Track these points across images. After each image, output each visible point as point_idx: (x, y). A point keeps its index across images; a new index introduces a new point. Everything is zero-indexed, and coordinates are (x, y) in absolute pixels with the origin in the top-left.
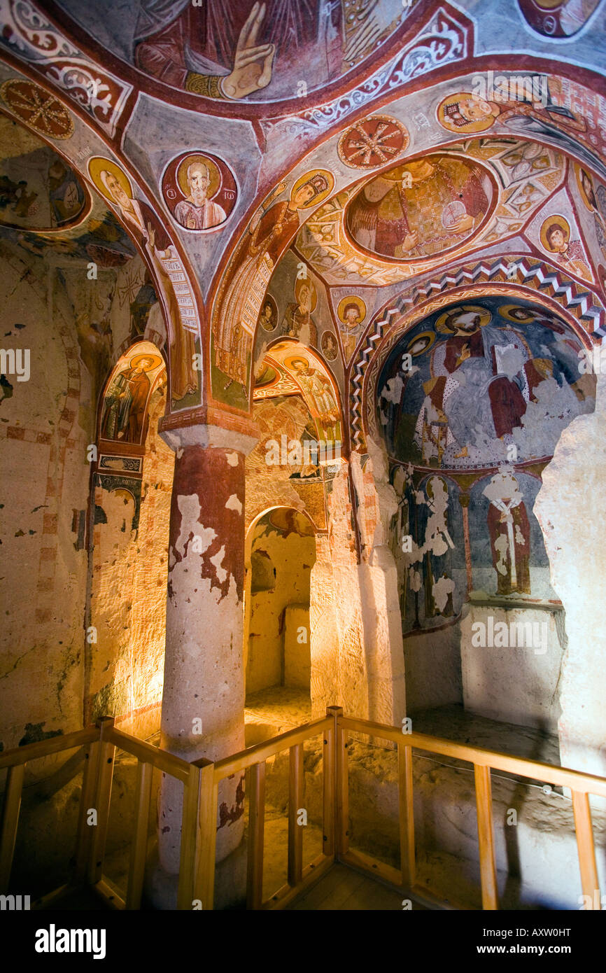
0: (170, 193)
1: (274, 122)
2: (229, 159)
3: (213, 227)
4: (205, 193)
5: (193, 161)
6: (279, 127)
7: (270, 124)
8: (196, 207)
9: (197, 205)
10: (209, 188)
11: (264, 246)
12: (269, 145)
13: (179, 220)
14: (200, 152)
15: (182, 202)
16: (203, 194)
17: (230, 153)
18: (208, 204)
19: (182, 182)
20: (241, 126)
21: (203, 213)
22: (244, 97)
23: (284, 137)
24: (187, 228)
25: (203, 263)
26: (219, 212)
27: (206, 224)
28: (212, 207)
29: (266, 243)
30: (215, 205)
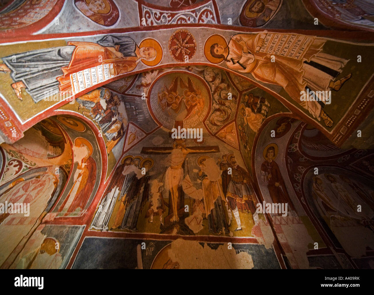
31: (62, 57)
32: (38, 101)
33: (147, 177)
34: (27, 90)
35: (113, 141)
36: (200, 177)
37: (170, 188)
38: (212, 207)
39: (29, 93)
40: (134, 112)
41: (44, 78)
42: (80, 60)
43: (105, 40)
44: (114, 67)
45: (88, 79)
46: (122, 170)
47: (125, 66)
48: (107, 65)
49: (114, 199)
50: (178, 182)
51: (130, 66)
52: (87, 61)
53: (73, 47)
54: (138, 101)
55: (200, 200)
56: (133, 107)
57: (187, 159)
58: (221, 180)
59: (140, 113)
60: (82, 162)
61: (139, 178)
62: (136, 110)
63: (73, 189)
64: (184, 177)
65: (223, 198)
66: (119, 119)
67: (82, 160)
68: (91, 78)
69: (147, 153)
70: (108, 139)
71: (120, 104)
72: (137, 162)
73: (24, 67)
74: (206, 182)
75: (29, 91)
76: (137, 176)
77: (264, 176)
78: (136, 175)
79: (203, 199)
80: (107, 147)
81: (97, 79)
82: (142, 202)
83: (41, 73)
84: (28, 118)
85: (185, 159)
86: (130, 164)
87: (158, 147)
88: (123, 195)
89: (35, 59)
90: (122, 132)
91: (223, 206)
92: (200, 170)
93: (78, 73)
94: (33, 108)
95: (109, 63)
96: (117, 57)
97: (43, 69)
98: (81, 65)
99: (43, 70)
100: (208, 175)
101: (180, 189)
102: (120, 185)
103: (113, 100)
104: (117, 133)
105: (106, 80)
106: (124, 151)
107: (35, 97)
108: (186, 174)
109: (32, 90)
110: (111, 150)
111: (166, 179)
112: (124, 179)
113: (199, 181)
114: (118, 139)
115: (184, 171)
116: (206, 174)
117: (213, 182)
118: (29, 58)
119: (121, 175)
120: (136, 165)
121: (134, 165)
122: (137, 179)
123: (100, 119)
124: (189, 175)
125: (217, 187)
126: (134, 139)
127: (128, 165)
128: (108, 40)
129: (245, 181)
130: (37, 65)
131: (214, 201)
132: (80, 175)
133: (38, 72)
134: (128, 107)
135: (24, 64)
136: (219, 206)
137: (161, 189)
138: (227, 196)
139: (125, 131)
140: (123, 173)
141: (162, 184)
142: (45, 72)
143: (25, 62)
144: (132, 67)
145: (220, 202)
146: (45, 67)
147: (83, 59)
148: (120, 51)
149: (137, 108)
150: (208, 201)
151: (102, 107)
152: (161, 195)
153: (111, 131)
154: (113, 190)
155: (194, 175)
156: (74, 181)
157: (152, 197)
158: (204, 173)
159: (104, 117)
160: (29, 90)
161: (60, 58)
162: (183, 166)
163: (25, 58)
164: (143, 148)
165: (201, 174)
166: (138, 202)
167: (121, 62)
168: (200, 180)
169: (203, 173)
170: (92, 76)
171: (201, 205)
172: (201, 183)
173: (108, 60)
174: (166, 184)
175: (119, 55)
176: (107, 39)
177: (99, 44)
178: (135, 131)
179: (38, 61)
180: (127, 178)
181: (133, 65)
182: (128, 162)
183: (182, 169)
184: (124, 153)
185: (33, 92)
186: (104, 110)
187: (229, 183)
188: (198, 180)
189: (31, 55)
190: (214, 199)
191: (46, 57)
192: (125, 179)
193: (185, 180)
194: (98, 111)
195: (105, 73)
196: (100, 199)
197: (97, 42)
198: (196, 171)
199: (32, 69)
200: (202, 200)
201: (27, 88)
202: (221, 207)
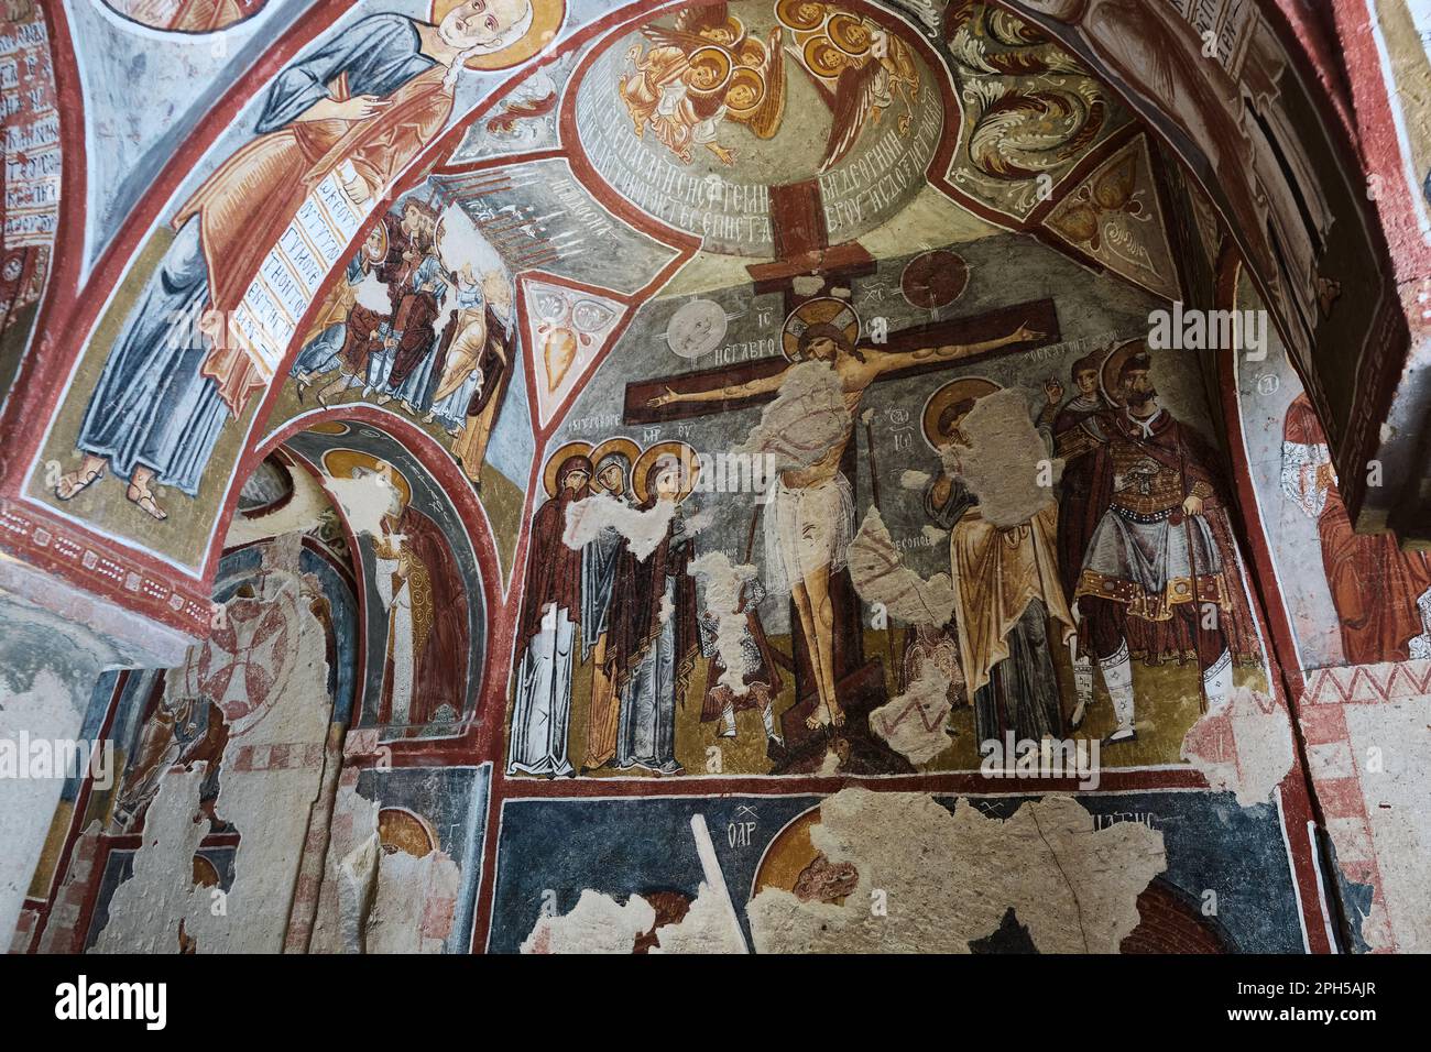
31: (181, 290)
32: (196, 485)
33: (680, 544)
34: (160, 478)
35: (475, 419)
36: (940, 511)
37: (793, 586)
38: (998, 653)
39: (166, 483)
40: (526, 228)
41: (175, 403)
42: (233, 244)
43: (278, 99)
44: (357, 168)
45: (286, 287)
46: (560, 526)
47: (404, 133)
48: (331, 182)
49: (561, 661)
50: (826, 554)
51: (424, 115)
52: (255, 228)
53: (193, 222)
54: (521, 180)
55: (939, 624)
56: (512, 208)
57: (867, 416)
58: (1054, 512)
59: (556, 225)
60: (386, 532)
61: (641, 558)
62: (529, 218)
63: (393, 636)
64: (856, 524)
65: (1057, 609)
66: (464, 302)
67: (383, 523)
68: (296, 274)
69: (654, 417)
70: (453, 425)
71: (441, 231)
72: (615, 477)
73: (120, 419)
74: (974, 534)
75: (165, 478)
76: (630, 548)
77: (1302, 468)
78: (627, 541)
79: (953, 621)
80: (460, 462)
81: (317, 265)
82: (677, 661)
83: (161, 397)
84: (201, 552)
85: (858, 414)
86: (585, 492)
87: (705, 366)
88: (593, 638)
89: (129, 367)
90: (500, 350)
91: (1050, 648)
92: (942, 473)
93: (245, 297)
94: (197, 519)
95: (333, 166)
96: (354, 122)
97: (158, 379)
98: (244, 261)
99: (160, 385)
100: (981, 496)
101: (840, 586)
102: (569, 597)
103: (407, 242)
104: (478, 373)
105: (349, 240)
106: (543, 426)
107: (185, 481)
108: (868, 506)
109: (168, 469)
110: (483, 462)
111: (768, 543)
112: (577, 570)
113: (933, 535)
114: (495, 394)
115: (854, 491)
116: (971, 486)
117: (1009, 529)
118: (117, 381)
119: (563, 553)
120: (614, 493)
121: (605, 491)
122: (635, 560)
123: (389, 367)
124: (877, 506)
125: (1027, 552)
126: (573, 353)
127: (577, 498)
128: (292, 89)
129: (1192, 504)
130: (140, 383)
131: (1007, 626)
132: (397, 582)
133: (154, 398)
134: (486, 214)
135: (116, 413)
136: (1033, 645)
137: (749, 594)
138: (1078, 593)
139: (514, 336)
140: (566, 538)
141: (750, 570)
142: (167, 384)
143: (117, 403)
144: (434, 114)
145: (1039, 627)
146: (160, 368)
147: (240, 233)
148: (356, 91)
149: (529, 209)
150: (980, 627)
151: (374, 315)
152: (756, 623)
153: (449, 383)
154: (548, 623)
155: (908, 504)
156: (387, 606)
157: (714, 638)
158: (963, 485)
159: (400, 348)
160: (164, 472)
161: (179, 298)
162: (848, 464)
163: (111, 393)
164: (629, 387)
165: (944, 490)
166: (660, 661)
167: (375, 130)
168: (938, 526)
169: (957, 485)
170: (295, 263)
171: (945, 650)
172: (945, 544)
173: (325, 158)
174: (770, 568)
175: (359, 107)
176: (286, 90)
177: (267, 133)
178: (565, 311)
179: (137, 367)
180: (589, 561)
181: (437, 108)
182: (574, 482)
183: (846, 482)
184: (541, 437)
185: (175, 472)
186: (386, 318)
187: (1097, 522)
188: (928, 529)
189: (115, 369)
190: (1010, 614)
191: (146, 333)
192: (585, 569)
193: (859, 538)
194: (366, 346)
195: (334, 217)
196: (508, 665)
197: (257, 130)
198: (915, 479)
199: (137, 408)
200: (950, 628)
201: (158, 473)
202: (1040, 650)
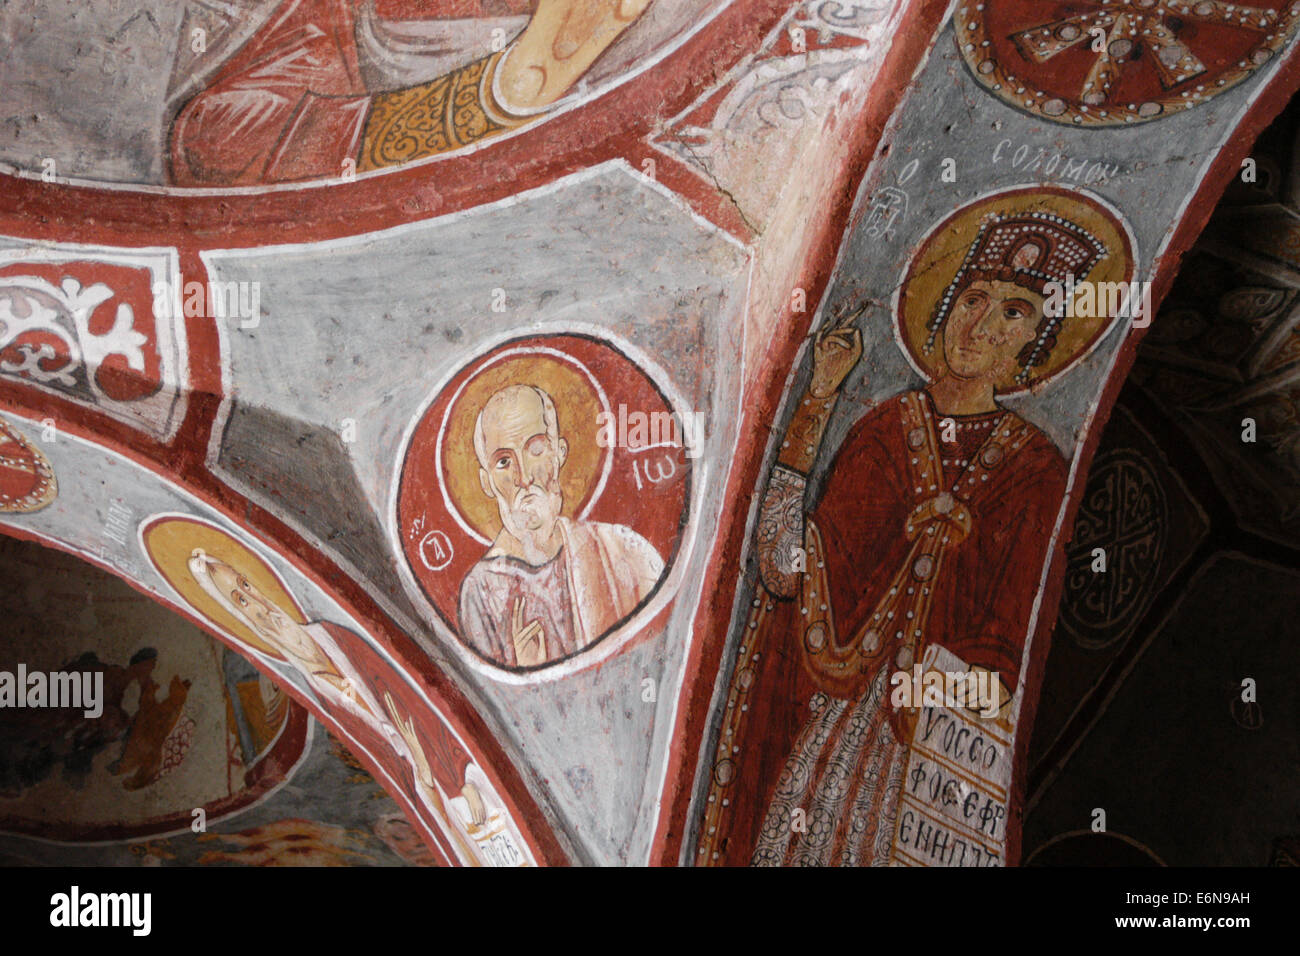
0: (430, 551)
1: (704, 118)
2: (627, 323)
3: (617, 627)
4: (554, 500)
5: (489, 391)
6: (737, 122)
7: (694, 131)
8: (533, 569)
9: (536, 558)
10: (567, 470)
11: (901, 623)
12: (750, 202)
13: (483, 645)
14: (513, 343)
15: (479, 569)
16: (544, 504)
17: (623, 298)
18: (574, 538)
19: (465, 489)
20: (598, 192)
21: (564, 583)
22: (572, 89)
23: (781, 149)
24: (519, 670)
25: (607, 802)
26: (626, 553)
27: (588, 622)
28: (595, 546)
29: (904, 603)
30: (605, 529)
